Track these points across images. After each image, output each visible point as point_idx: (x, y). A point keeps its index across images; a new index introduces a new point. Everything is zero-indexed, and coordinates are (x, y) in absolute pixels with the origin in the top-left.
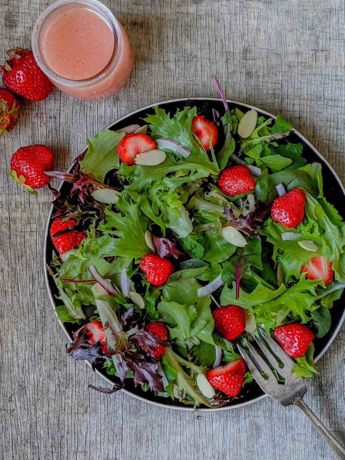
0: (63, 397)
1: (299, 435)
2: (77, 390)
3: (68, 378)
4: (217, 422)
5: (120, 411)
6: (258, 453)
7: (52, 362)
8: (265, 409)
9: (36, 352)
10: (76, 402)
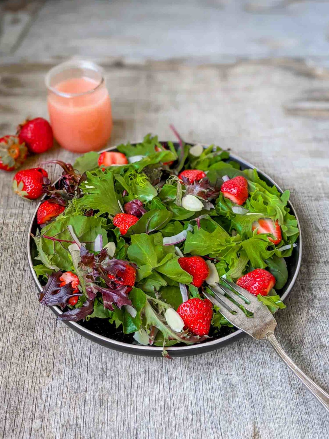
0: (27, 361)
1: (277, 392)
2: (42, 354)
3: (34, 343)
4: (187, 381)
5: (85, 374)
6: (235, 413)
7: (21, 329)
8: (237, 367)
9: (6, 321)
10: (40, 365)
